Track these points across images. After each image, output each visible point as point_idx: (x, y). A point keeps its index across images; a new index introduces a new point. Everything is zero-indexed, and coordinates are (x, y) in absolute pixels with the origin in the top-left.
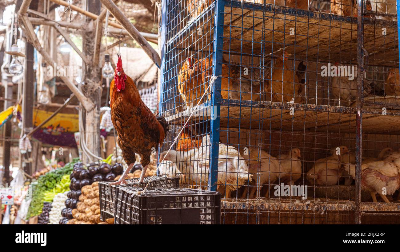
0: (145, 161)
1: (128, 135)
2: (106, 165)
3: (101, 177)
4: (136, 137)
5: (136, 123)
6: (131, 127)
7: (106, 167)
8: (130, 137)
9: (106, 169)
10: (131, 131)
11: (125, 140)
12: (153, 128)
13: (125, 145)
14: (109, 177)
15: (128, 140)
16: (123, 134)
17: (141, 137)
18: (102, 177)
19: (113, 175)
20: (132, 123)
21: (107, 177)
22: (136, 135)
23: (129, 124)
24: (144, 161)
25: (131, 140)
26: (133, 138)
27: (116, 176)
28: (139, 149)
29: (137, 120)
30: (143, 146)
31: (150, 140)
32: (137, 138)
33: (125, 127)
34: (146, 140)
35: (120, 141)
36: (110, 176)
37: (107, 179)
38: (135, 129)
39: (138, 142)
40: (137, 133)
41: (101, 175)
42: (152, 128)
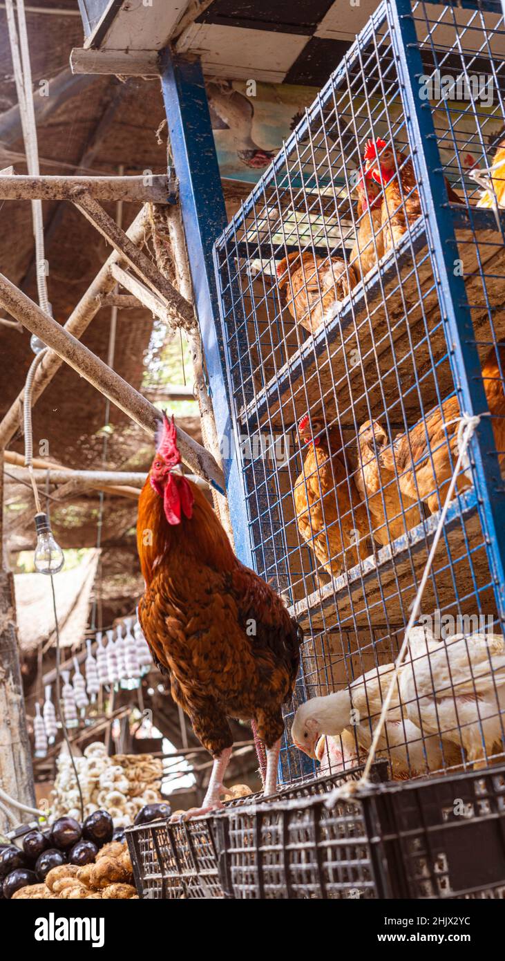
0: (272, 728)
1: (206, 657)
2: (64, 822)
3: (57, 857)
4: (231, 660)
5: (227, 616)
6: (213, 628)
7: (69, 827)
8: (214, 662)
9: (68, 832)
10: (212, 644)
11: (198, 678)
12: (274, 620)
13: (198, 693)
14: (80, 854)
15: (208, 675)
16: (189, 660)
17: (247, 656)
18: (62, 856)
19: (90, 845)
20: (212, 620)
21: (75, 854)
22: (229, 652)
23: (204, 623)
24: (268, 728)
25: (218, 672)
26: (225, 665)
27: (99, 846)
28: (246, 695)
29: (227, 606)
30: (255, 682)
31: (271, 663)
32: (234, 662)
33: (194, 633)
34: (261, 662)
35: (182, 686)
36: (82, 851)
37: (76, 858)
38: (224, 635)
39: (241, 673)
40: (232, 646)
41: (56, 852)
42: (271, 622)
